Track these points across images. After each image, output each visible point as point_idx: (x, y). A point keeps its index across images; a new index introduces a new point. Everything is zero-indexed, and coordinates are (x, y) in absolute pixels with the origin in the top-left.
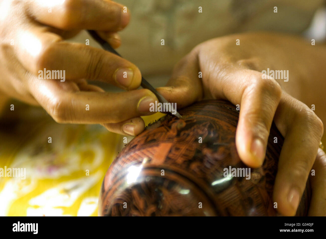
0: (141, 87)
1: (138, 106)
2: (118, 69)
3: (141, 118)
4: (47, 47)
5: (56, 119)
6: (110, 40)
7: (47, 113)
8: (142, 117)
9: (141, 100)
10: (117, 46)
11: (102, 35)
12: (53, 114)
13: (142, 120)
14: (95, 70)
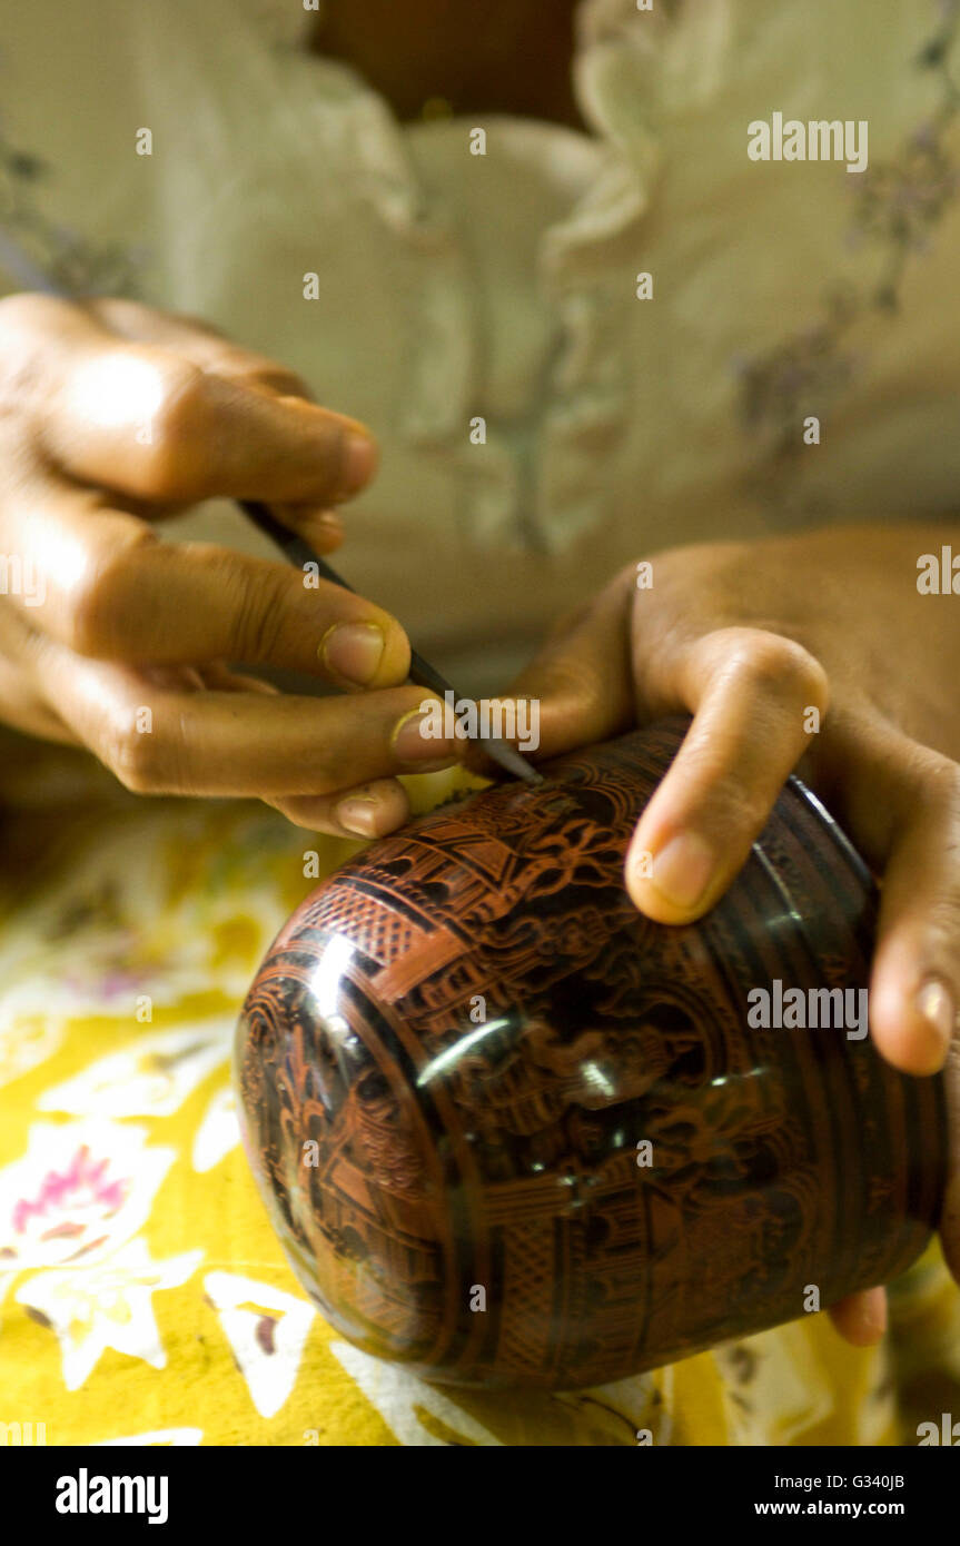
0: (410, 681)
1: (395, 738)
2: (332, 628)
3: (397, 780)
4: (107, 563)
5: (129, 781)
6: (310, 531)
7: (101, 763)
8: (402, 778)
9: (403, 720)
10: (330, 547)
11: (284, 517)
12: (120, 763)
13: (402, 787)
14: (260, 631)
